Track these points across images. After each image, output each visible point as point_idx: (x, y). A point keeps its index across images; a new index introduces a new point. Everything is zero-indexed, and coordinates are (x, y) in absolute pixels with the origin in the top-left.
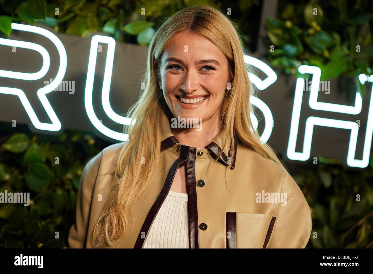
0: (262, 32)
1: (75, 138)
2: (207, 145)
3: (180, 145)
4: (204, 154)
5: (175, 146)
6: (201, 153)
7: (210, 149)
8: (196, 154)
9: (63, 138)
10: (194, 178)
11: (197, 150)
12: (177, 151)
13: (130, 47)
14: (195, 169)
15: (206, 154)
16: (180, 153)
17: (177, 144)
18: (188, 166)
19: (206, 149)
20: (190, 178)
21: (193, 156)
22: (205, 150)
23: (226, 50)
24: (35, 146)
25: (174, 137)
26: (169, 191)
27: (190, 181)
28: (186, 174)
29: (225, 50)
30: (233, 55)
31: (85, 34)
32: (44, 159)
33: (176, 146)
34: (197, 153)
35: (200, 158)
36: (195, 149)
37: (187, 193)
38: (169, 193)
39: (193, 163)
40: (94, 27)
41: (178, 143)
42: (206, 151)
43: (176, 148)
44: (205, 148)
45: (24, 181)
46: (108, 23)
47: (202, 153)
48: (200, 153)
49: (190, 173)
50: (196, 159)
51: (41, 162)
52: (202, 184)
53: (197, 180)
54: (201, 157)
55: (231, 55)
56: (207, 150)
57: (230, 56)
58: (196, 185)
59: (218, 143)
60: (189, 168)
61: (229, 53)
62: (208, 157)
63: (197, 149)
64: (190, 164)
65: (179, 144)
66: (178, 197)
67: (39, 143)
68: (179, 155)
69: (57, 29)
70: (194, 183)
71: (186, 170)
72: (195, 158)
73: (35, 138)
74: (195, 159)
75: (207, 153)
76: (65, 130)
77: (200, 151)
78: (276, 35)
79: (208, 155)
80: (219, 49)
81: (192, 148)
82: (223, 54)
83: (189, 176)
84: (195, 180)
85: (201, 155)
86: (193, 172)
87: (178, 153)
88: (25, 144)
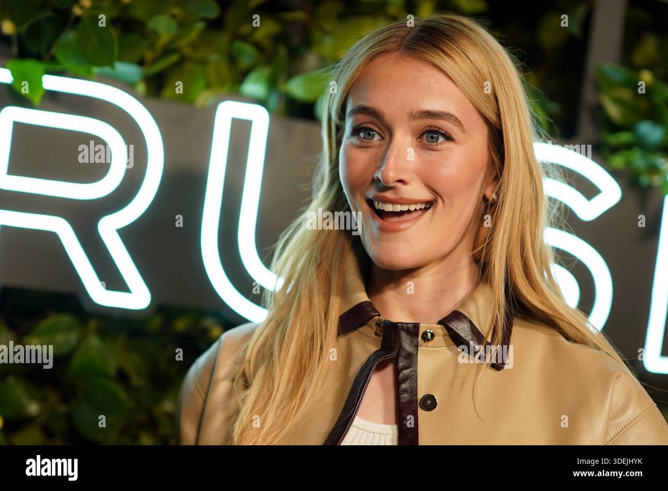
0: (589, 96)
1: (181, 325)
2: (443, 317)
3: (381, 320)
4: (436, 338)
5: (372, 323)
6: (429, 334)
7: (450, 325)
8: (418, 337)
9: (156, 323)
10: (414, 391)
11: (420, 327)
12: (376, 334)
13: (300, 127)
14: (416, 372)
15: (441, 338)
16: (381, 339)
17: (377, 317)
18: (401, 365)
19: (439, 326)
20: (405, 391)
21: (411, 342)
22: (438, 328)
23: (481, 100)
24: (94, 342)
25: (369, 304)
26: (354, 418)
27: (405, 397)
28: (398, 383)
29: (479, 98)
30: (499, 115)
31: (203, 98)
32: (112, 370)
33: (374, 324)
34: (420, 335)
35: (427, 346)
36: (416, 326)
37: (397, 423)
38: (354, 423)
39: (411, 358)
40: (222, 83)
41: (379, 315)
42: (439, 330)
43: (375, 328)
44: (440, 323)
45: (69, 417)
46: (253, 76)
47: (433, 335)
48: (427, 335)
49: (405, 380)
50: (419, 348)
51: (106, 376)
52: (430, 403)
53: (420, 395)
54: (430, 344)
55: (492, 112)
56: (442, 328)
57: (492, 116)
58: (419, 406)
59: (469, 313)
60: (405, 368)
61: (487, 108)
62: (445, 345)
63: (421, 325)
64: (405, 359)
65: (381, 317)
66: (380, 434)
67: (103, 333)
68: (380, 343)
69: (141, 88)
70: (413, 401)
71: (397, 372)
72: (417, 346)
73: (93, 324)
74: (417, 349)
75: (444, 336)
76: (158, 307)
77: (428, 331)
78: (619, 102)
79: (445, 340)
80: (464, 93)
81: (410, 325)
82: (473, 108)
83: (404, 386)
84: (417, 395)
85: (428, 340)
86: (413, 378)
87: (378, 338)
88: (73, 337)
